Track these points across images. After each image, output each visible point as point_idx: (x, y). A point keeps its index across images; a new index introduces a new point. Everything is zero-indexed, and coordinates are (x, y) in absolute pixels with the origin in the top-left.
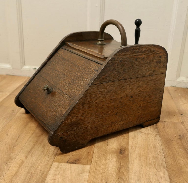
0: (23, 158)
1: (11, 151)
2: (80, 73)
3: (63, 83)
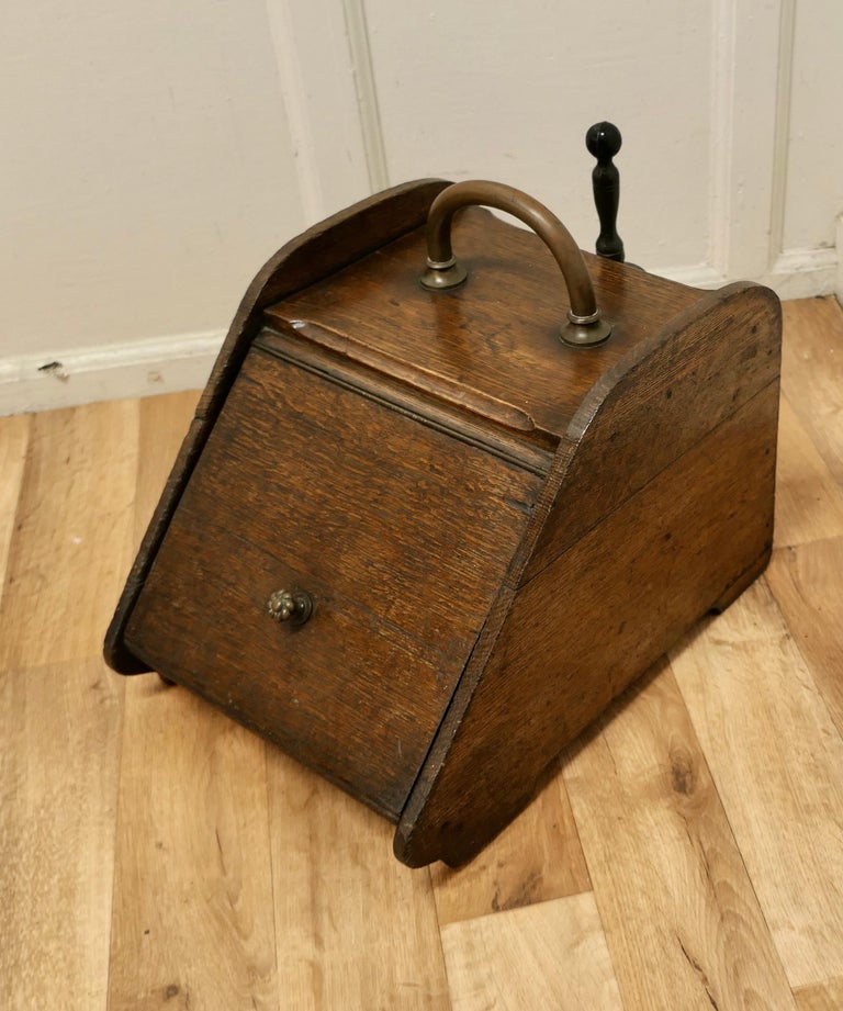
0: (308, 949)
1: (235, 933)
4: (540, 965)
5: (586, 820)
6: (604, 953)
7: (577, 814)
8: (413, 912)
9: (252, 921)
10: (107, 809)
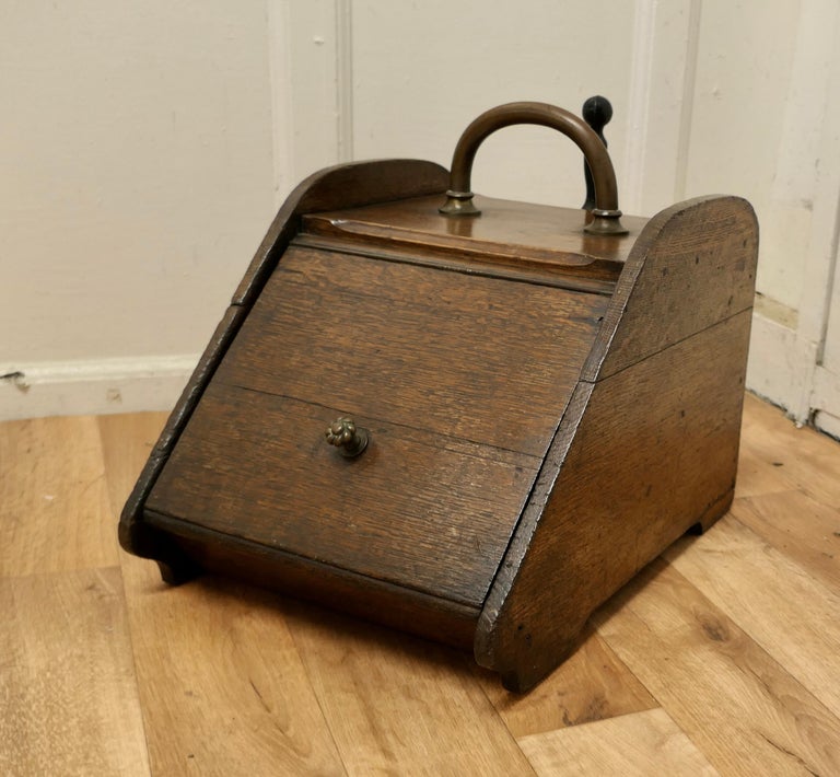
0: (380, 761)
1: (292, 752)
2: (496, 340)
3: (416, 399)
4: (630, 760)
5: (634, 662)
6: (693, 748)
7: (622, 657)
8: (483, 729)
9: (310, 743)
10: (122, 670)
